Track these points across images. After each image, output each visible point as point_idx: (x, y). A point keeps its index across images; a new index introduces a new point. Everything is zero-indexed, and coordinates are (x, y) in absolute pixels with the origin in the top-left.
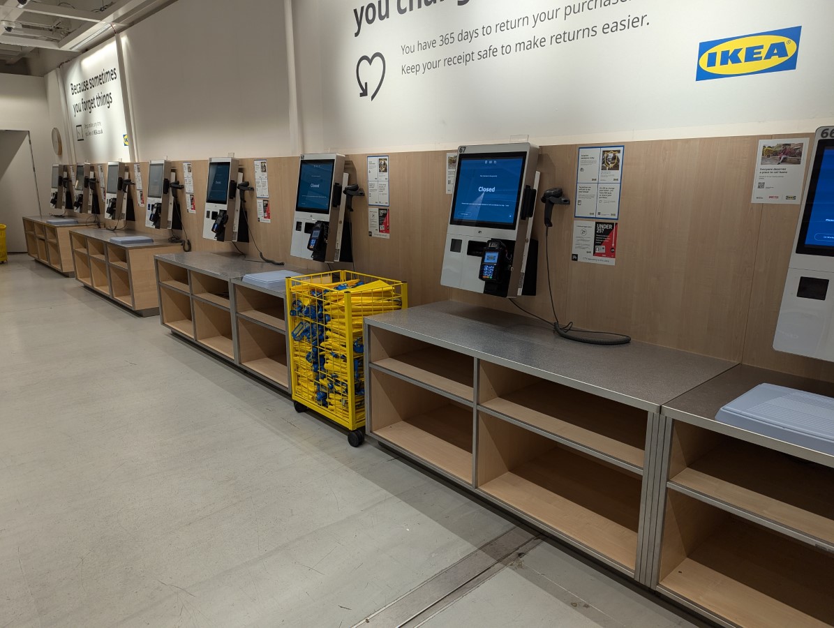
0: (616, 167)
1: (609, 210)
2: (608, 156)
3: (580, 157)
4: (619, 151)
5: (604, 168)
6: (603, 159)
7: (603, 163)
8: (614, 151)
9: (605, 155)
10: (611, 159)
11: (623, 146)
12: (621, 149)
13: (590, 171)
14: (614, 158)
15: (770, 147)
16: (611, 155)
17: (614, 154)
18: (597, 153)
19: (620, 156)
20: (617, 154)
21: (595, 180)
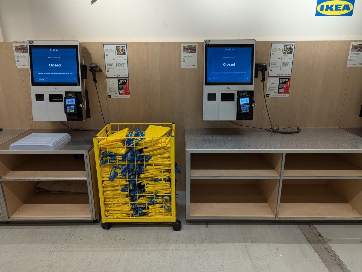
0: (291, 53)
1: (286, 72)
2: (287, 47)
3: (272, 47)
4: (293, 45)
5: (284, 53)
6: (284, 49)
7: (284, 50)
8: (290, 45)
9: (286, 47)
10: (288, 48)
11: (295, 43)
12: (294, 44)
13: (277, 54)
14: (290, 48)
15: (355, 45)
16: (289, 47)
17: (290, 47)
18: (281, 46)
19: (293, 47)
20: (292, 47)
21: (280, 58)
